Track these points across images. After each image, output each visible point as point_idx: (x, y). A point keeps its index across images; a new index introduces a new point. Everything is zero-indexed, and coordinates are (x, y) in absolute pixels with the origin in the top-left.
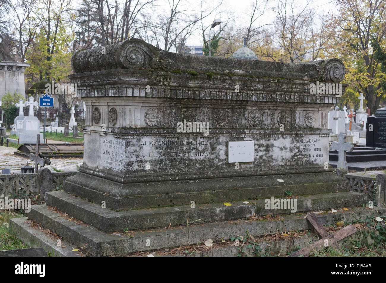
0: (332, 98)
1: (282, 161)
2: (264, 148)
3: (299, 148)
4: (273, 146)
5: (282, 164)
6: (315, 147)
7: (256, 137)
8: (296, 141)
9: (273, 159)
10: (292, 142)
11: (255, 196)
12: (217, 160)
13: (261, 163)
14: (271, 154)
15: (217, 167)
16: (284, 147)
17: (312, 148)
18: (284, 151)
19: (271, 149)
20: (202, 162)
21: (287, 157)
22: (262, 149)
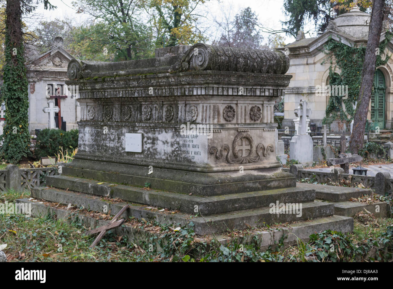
0: (200, 88)
1: (164, 155)
2: (151, 141)
3: (178, 143)
4: (157, 139)
5: (164, 157)
6: (193, 144)
7: (146, 130)
8: (176, 135)
9: (157, 152)
10: (173, 137)
11: (127, 182)
12: (121, 148)
13: (148, 155)
14: (156, 147)
15: (121, 154)
16: (166, 141)
17: (191, 144)
18: (166, 145)
19: (156, 142)
20: (113, 149)
21: (168, 152)
22: (149, 141)
